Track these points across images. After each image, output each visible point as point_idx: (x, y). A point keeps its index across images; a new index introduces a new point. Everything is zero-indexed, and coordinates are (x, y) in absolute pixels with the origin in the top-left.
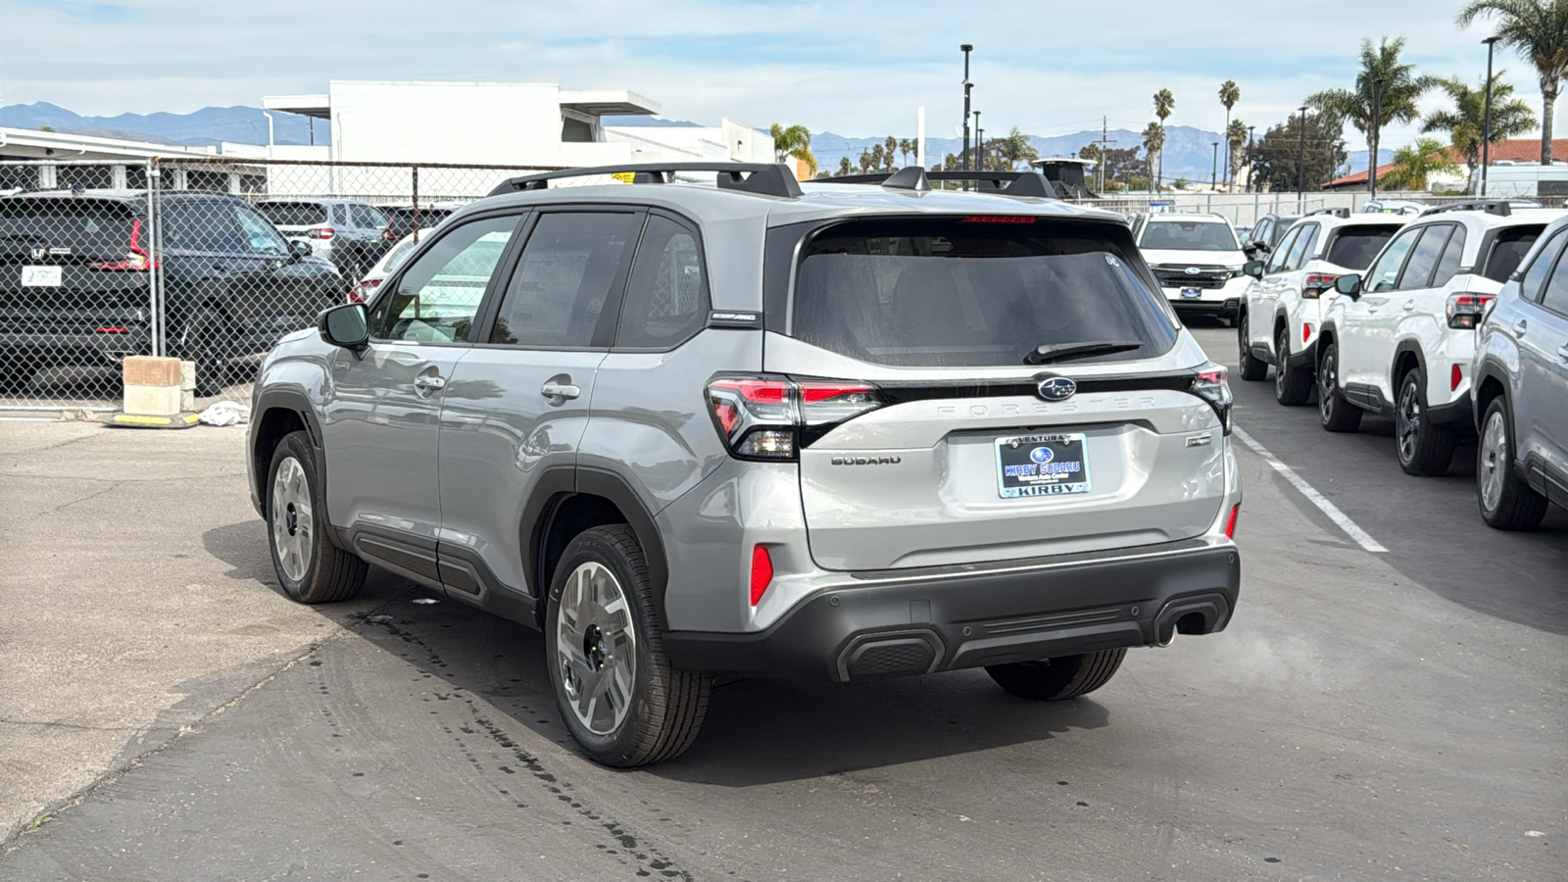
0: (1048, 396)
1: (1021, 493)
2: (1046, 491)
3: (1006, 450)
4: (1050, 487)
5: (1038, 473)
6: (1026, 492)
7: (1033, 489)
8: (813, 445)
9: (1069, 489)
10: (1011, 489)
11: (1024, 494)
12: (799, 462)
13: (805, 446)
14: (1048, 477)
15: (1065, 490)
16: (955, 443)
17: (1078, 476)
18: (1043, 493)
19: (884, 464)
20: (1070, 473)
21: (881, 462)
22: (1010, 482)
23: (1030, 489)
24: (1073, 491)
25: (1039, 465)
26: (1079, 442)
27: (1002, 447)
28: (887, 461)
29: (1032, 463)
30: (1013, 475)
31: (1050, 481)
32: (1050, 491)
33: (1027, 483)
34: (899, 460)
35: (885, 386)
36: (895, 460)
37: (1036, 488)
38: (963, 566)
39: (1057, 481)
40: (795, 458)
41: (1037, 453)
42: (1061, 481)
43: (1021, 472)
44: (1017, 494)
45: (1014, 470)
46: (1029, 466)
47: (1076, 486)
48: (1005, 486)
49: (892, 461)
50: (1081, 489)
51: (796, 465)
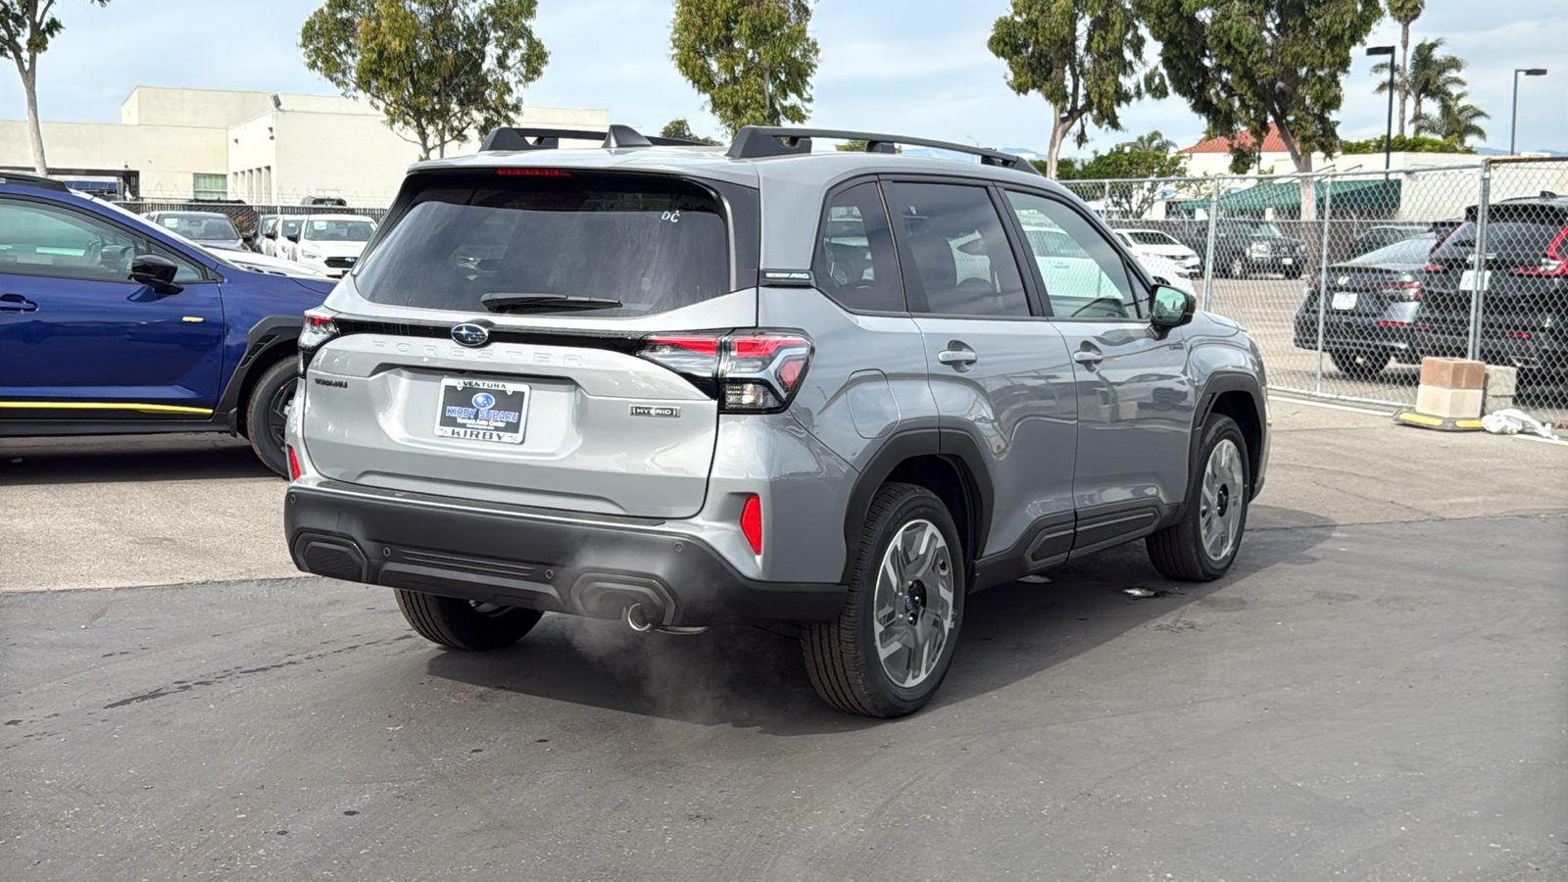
1: (453, 433)
2: (477, 436)
3: (450, 389)
4: (482, 432)
5: (476, 417)
7: (466, 432)
9: (500, 438)
10: (444, 428)
11: (456, 435)
14: (486, 423)
15: (495, 438)
17: (513, 427)
18: (474, 437)
20: (507, 423)
23: (462, 431)
24: (502, 440)
26: (522, 394)
27: (448, 388)
29: (473, 407)
30: (453, 415)
31: (486, 427)
33: (464, 426)
37: (469, 431)
41: (479, 398)
42: (497, 429)
43: (459, 413)
44: (450, 434)
45: (454, 411)
47: (507, 436)
48: (441, 424)
50: (510, 440)
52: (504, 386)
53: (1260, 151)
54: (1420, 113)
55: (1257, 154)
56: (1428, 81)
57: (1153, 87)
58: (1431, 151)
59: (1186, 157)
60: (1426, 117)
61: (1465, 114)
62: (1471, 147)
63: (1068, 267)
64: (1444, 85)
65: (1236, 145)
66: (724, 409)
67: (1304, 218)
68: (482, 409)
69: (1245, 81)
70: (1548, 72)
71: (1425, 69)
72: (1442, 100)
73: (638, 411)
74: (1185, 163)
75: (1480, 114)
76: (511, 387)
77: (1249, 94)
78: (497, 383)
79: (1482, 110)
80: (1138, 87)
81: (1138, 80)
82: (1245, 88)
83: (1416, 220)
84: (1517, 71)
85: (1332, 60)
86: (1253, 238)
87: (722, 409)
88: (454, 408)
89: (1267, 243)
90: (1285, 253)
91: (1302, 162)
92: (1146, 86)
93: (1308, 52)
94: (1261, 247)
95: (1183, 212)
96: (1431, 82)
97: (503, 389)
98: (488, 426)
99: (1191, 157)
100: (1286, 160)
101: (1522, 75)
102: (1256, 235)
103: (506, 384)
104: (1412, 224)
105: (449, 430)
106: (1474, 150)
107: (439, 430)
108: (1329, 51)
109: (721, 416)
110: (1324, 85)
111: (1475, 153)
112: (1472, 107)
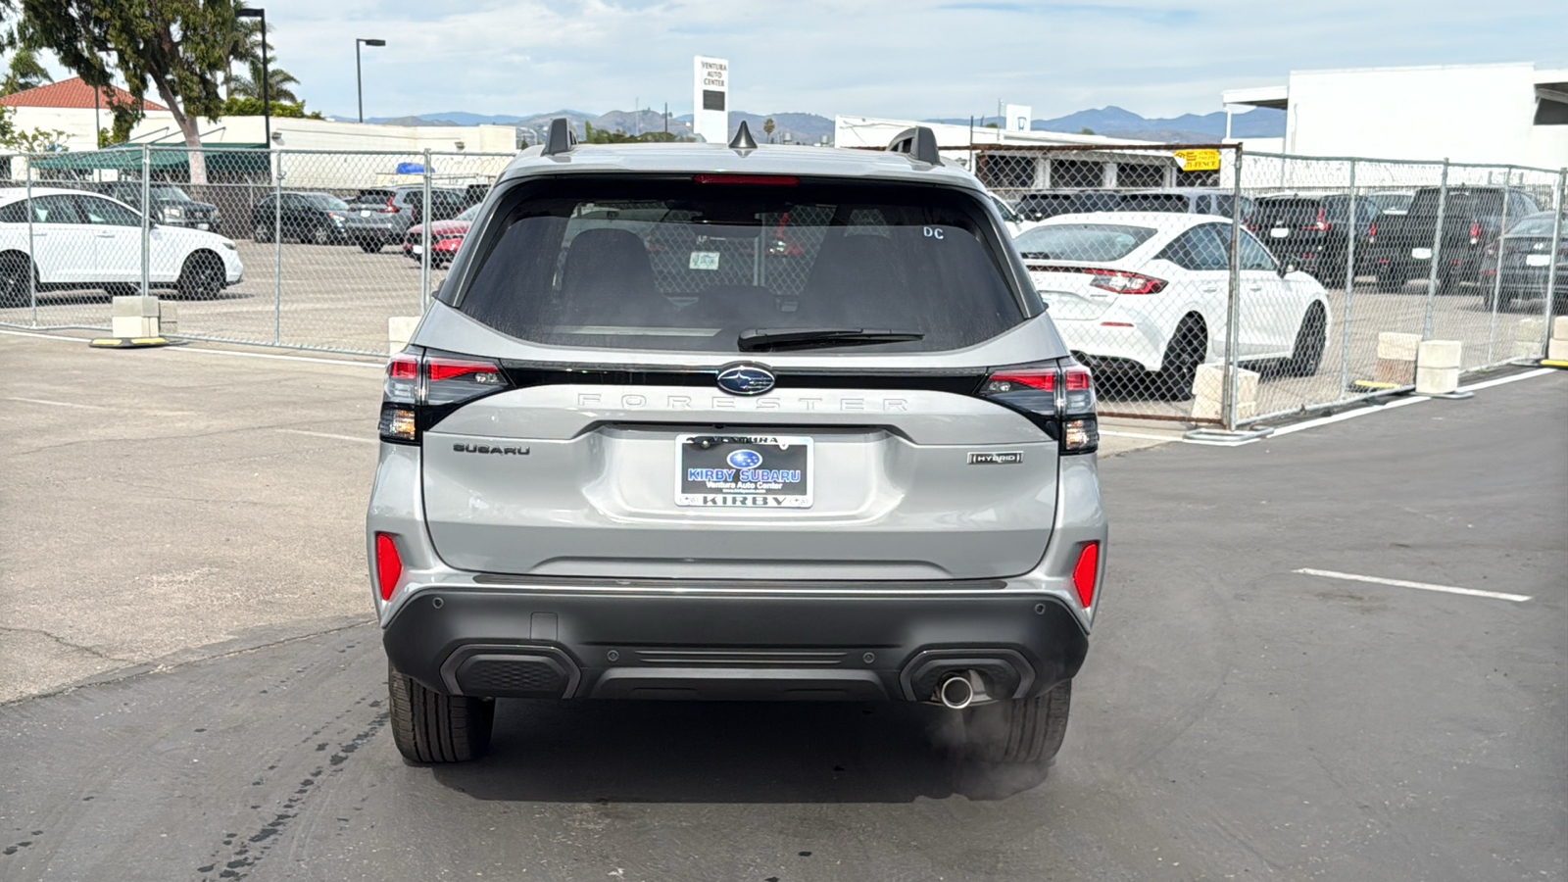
0: (734, 388)
1: (705, 501)
2: (744, 501)
6: (714, 501)
8: (436, 428)
11: (710, 503)
12: (421, 445)
13: (427, 430)
14: (753, 486)
15: (771, 502)
16: (610, 436)
18: (738, 503)
19: (510, 454)
20: (784, 483)
21: (507, 451)
22: (688, 487)
23: (719, 498)
24: (783, 505)
25: (738, 471)
26: (804, 447)
28: (513, 452)
30: (699, 479)
31: (754, 491)
32: (749, 502)
33: (719, 491)
34: (528, 452)
35: (510, 366)
36: (524, 450)
38: (617, 580)
39: (764, 491)
40: (418, 441)
45: (699, 474)
46: (725, 471)
49: (520, 452)
51: (419, 448)
52: (776, 440)
53: (142, 109)
54: (231, 75)
55: (140, 112)
56: (236, 43)
57: (28, 36)
58: (282, 115)
59: (11, 111)
60: (237, 79)
61: (279, 78)
62: (320, 113)
63: (113, 237)
64: (252, 48)
65: (116, 103)
66: (1065, 450)
67: (194, 181)
68: (745, 469)
69: (124, 36)
70: (387, 43)
71: (233, 31)
72: (253, 63)
73: (979, 459)
74: (10, 118)
75: (289, 79)
76: (785, 441)
77: (129, 51)
78: (764, 437)
79: (292, 74)
80: (11, 35)
81: (11, 28)
82: (125, 43)
83: (308, 186)
84: (358, 41)
85: (214, 20)
86: (162, 202)
87: (1063, 450)
88: (699, 470)
89: (180, 207)
90: (201, 218)
91: (187, 123)
92: (19, 32)
93: (189, 9)
94: (175, 212)
95: (73, 173)
96: (241, 45)
97: (774, 443)
98: (756, 488)
99: (15, 111)
100: (169, 118)
101: (362, 44)
102: (164, 199)
103: (778, 438)
104: (305, 189)
105: (698, 498)
106: (322, 116)
107: (681, 498)
108: (210, 10)
109: (1062, 458)
110: (208, 44)
111: (323, 119)
112: (282, 72)
